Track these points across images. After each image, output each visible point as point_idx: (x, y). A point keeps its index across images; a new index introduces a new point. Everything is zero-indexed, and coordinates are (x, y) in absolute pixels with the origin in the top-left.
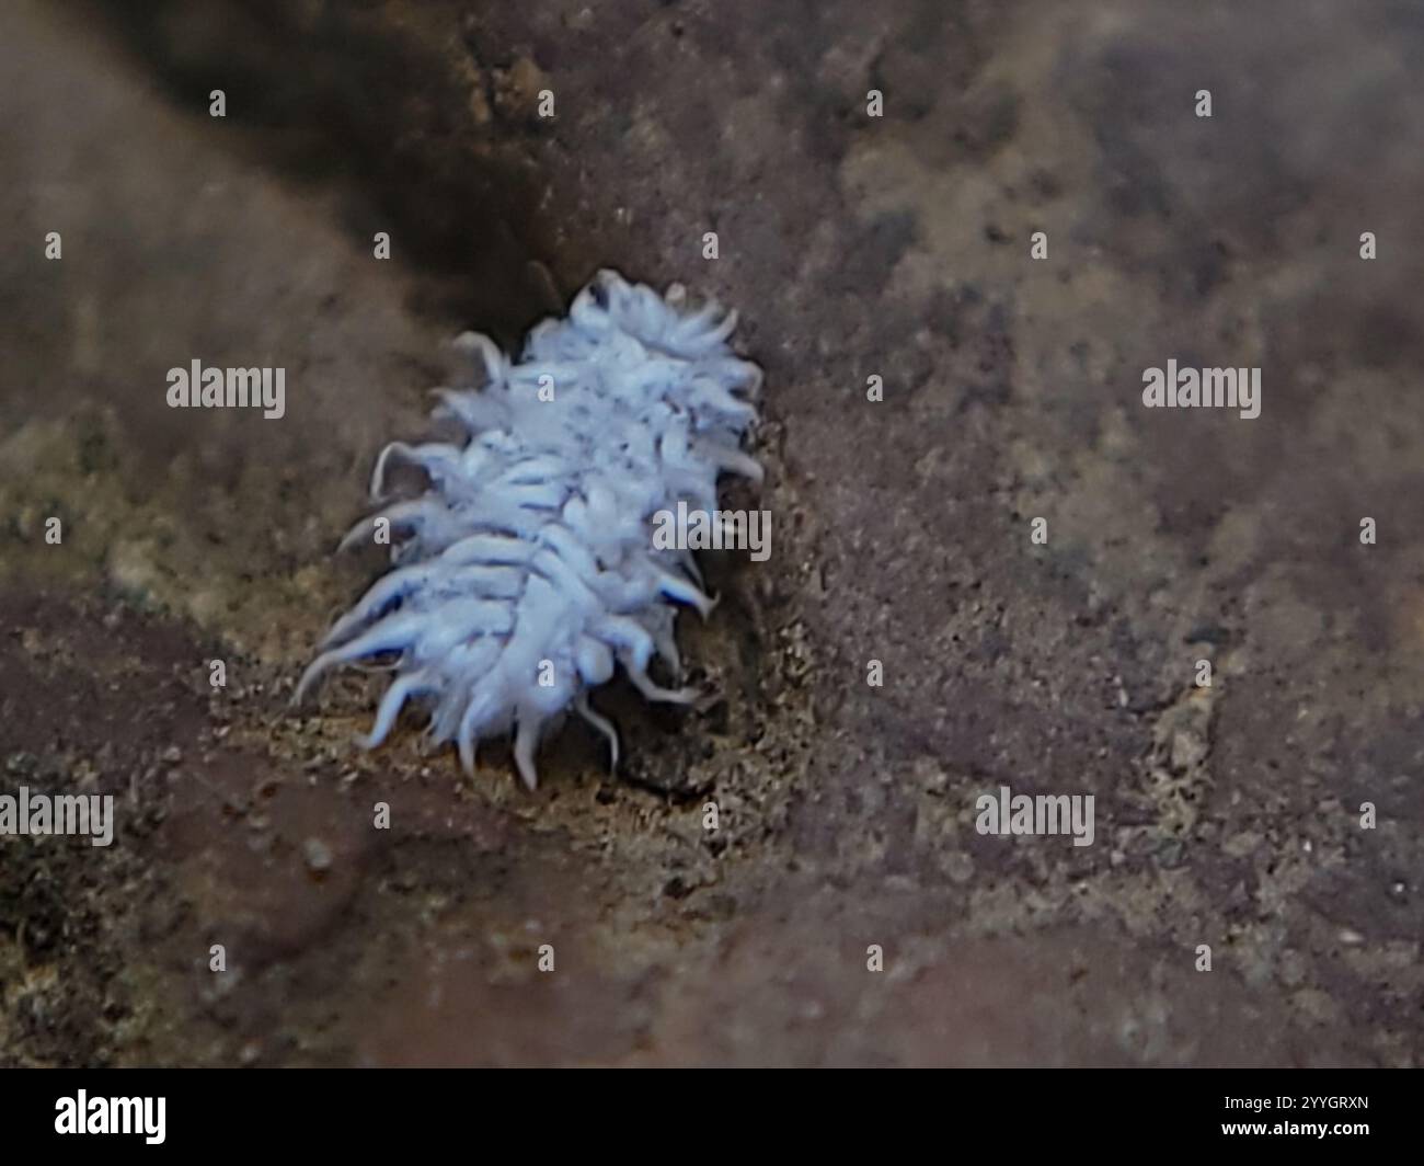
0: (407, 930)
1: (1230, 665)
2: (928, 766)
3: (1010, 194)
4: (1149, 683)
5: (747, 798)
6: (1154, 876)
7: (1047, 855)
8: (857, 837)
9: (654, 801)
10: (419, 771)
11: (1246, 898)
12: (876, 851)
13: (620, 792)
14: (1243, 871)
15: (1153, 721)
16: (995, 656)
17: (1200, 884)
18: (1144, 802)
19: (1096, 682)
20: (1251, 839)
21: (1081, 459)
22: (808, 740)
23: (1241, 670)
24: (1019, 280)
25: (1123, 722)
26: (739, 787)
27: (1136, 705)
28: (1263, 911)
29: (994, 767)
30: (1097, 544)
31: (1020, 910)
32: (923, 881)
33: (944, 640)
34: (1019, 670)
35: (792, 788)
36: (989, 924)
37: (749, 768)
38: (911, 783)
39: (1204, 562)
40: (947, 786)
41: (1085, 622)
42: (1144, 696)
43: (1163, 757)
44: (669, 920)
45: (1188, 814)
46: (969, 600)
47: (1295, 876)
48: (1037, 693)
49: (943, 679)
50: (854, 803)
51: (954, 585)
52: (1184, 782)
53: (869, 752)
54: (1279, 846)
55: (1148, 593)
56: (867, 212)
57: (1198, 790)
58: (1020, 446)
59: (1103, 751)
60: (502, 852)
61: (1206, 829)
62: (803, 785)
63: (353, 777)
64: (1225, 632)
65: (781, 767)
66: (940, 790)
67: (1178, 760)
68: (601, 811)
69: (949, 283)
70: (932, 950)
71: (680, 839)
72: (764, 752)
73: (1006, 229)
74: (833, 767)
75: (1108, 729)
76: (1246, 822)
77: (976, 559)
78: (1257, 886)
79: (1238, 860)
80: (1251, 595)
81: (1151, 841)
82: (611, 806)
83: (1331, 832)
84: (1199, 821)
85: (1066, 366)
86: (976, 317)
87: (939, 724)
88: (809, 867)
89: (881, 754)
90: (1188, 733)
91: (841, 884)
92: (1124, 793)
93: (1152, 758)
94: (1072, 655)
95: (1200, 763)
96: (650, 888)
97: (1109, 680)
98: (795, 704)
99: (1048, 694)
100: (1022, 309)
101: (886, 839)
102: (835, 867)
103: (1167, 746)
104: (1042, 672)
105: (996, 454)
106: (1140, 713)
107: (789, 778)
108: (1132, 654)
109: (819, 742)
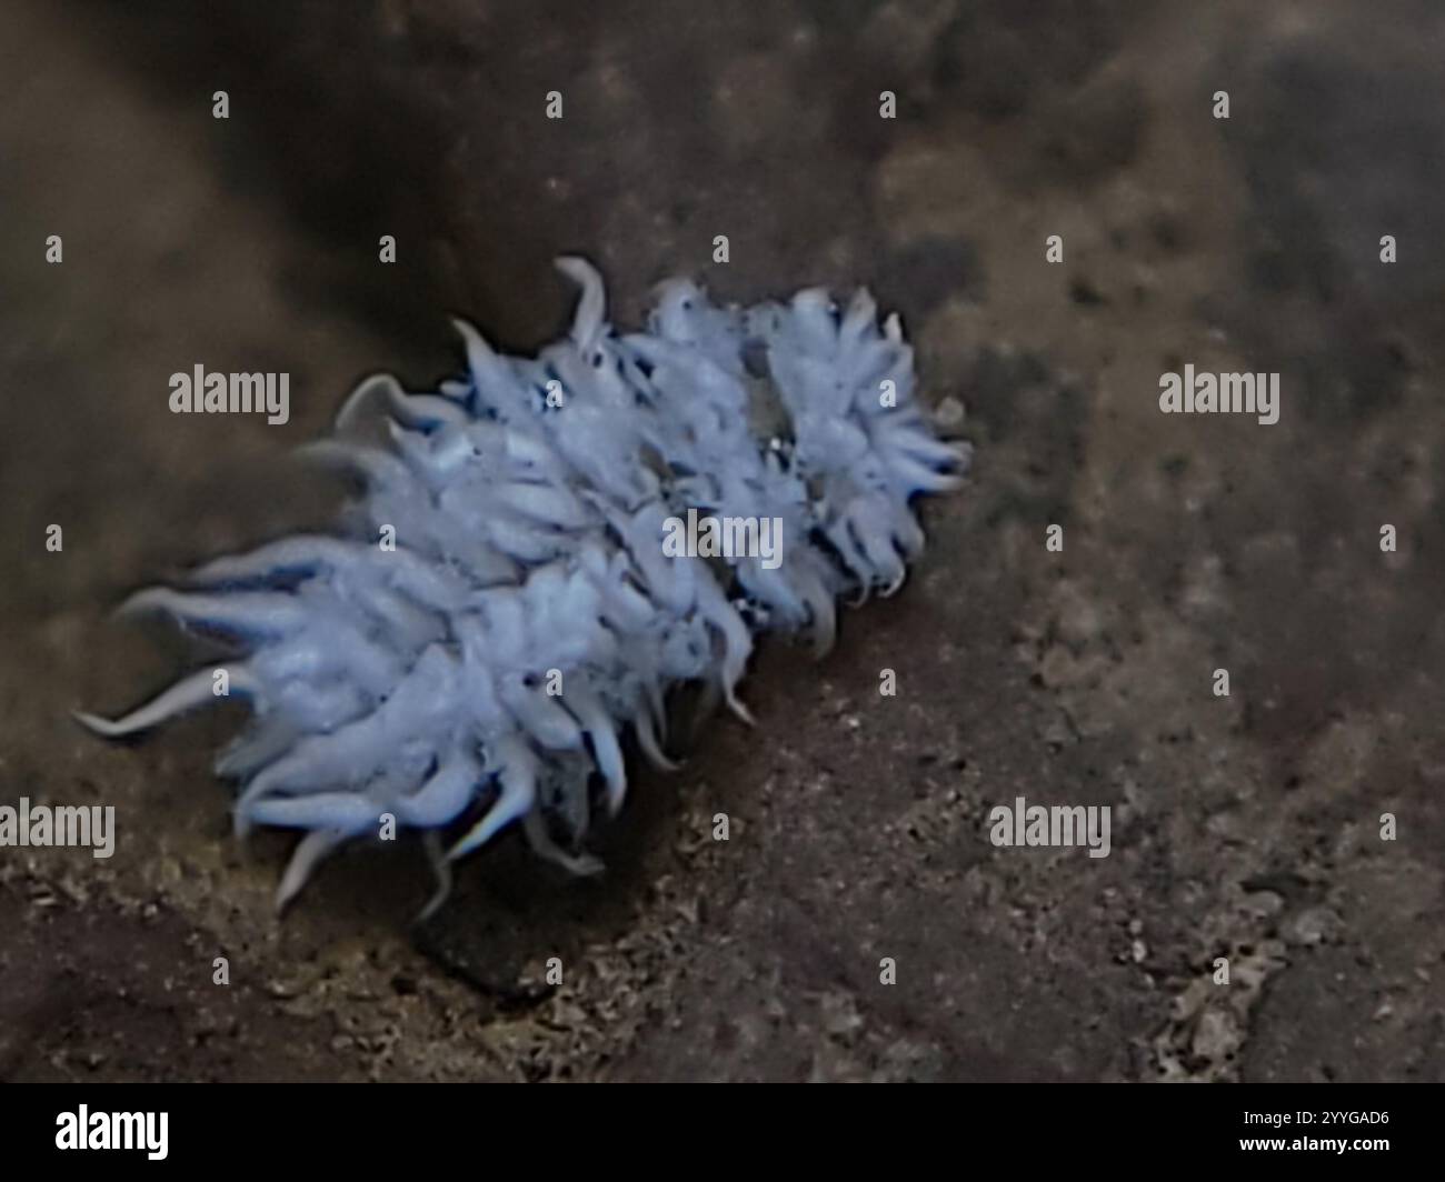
1: (1299, 928)
2: (839, 1002)
3: (1118, 240)
4: (1180, 937)
5: (592, 1013)
9: (472, 1000)
10: (142, 908)
13: (425, 982)
15: (1177, 990)
16: (967, 866)
19: (1104, 924)
21: (1149, 617)
22: (685, 944)
23: (1314, 937)
24: (1107, 360)
25: (1135, 985)
26: (585, 997)
27: (1153, 964)
29: (930, 1017)
30: (1148, 737)
33: (897, 831)
34: (997, 890)
35: (648, 1005)
37: (603, 973)
38: (810, 1022)
39: (1293, 783)
40: (861, 1034)
42: (1170, 953)
43: (1181, 1041)
46: (946, 785)
48: (1013, 925)
49: (885, 885)
50: (725, 1037)
51: (927, 760)
53: (761, 971)
55: (1206, 814)
56: (903, 235)
58: (1065, 587)
59: (1095, 1019)
60: (232, 1034)
62: (664, 1003)
63: (48, 901)
64: (1303, 882)
65: (643, 975)
66: (851, 1038)
67: (1201, 1048)
68: (391, 1003)
69: (1005, 348)
71: (491, 1055)
72: (628, 953)
73: (1100, 287)
74: (708, 985)
75: (1109, 990)
77: (965, 731)
82: (407, 998)
85: (1152, 487)
86: (1035, 401)
89: (776, 977)
90: (1222, 1015)
93: (1163, 1041)
94: (1077, 881)
95: (1229, 1057)
97: (1125, 924)
98: (678, 893)
99: (1031, 930)
100: (1104, 399)
103: (1189, 1026)
104: (1028, 898)
105: (1026, 591)
106: (1159, 974)
107: (647, 992)
108: (1165, 893)
109: (698, 947)
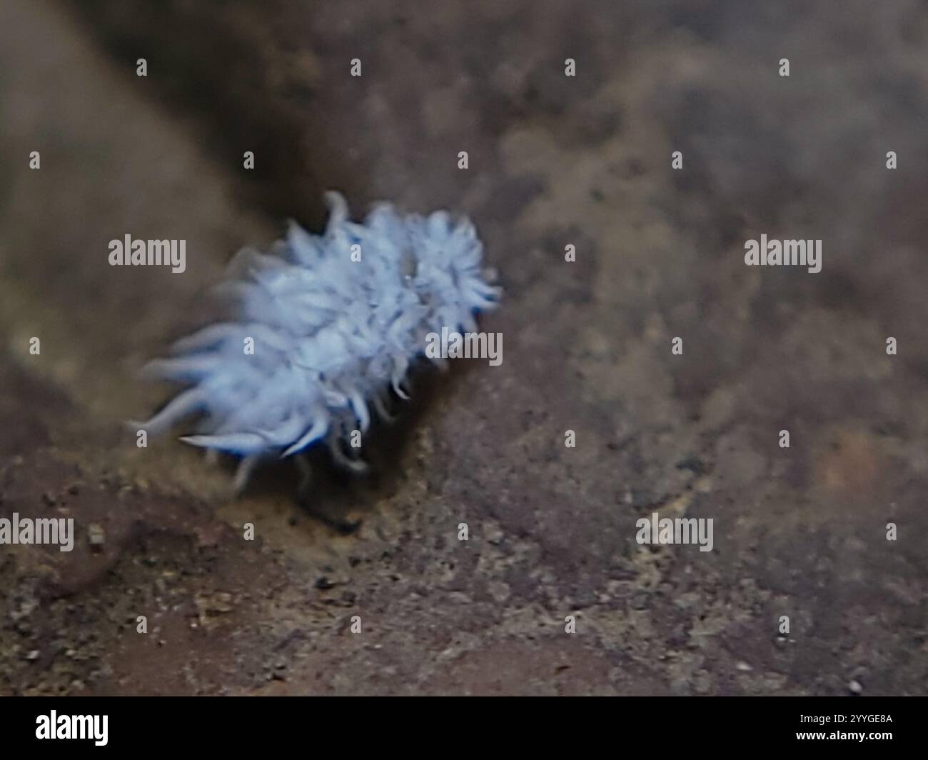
0: (147, 589)
1: (701, 486)
2: (492, 526)
3: (612, 170)
4: (647, 491)
6: (626, 614)
7: (560, 591)
8: (438, 564)
9: (324, 528)
11: (683, 634)
12: (450, 575)
13: (303, 520)
14: (685, 618)
16: (549, 461)
17: (654, 622)
18: (630, 566)
19: (612, 486)
20: (693, 597)
23: (707, 489)
25: (626, 513)
27: (636, 503)
28: (692, 644)
29: (533, 531)
30: (631, 398)
31: (534, 624)
32: (476, 599)
34: (563, 472)
36: (512, 631)
38: (479, 535)
39: (697, 418)
40: (502, 541)
41: (612, 447)
42: (643, 499)
44: (314, 603)
45: (656, 576)
46: (538, 423)
47: (717, 625)
48: (571, 488)
49: (512, 471)
50: (440, 544)
51: (530, 413)
52: (657, 557)
53: (456, 512)
54: (711, 603)
55: (658, 434)
57: (666, 562)
58: (591, 330)
59: (608, 530)
60: (216, 547)
61: (666, 588)
62: (412, 528)
63: (128, 488)
64: (702, 464)
65: (402, 515)
66: (497, 542)
68: (288, 531)
70: (473, 643)
71: (333, 553)
72: (395, 505)
73: (604, 191)
74: (432, 519)
75: (615, 517)
76: (692, 587)
77: (547, 398)
78: (691, 627)
79: (682, 609)
80: (723, 443)
81: (629, 590)
82: (295, 528)
83: (745, 600)
84: (664, 581)
87: (503, 500)
88: (404, 580)
91: (423, 593)
92: (617, 559)
94: (600, 467)
96: (306, 581)
97: (621, 486)
98: (418, 477)
99: (579, 489)
101: (457, 569)
102: (421, 583)
104: (578, 475)
105: (575, 333)
106: (638, 508)
107: (404, 523)
108: (640, 471)
109: (427, 502)
